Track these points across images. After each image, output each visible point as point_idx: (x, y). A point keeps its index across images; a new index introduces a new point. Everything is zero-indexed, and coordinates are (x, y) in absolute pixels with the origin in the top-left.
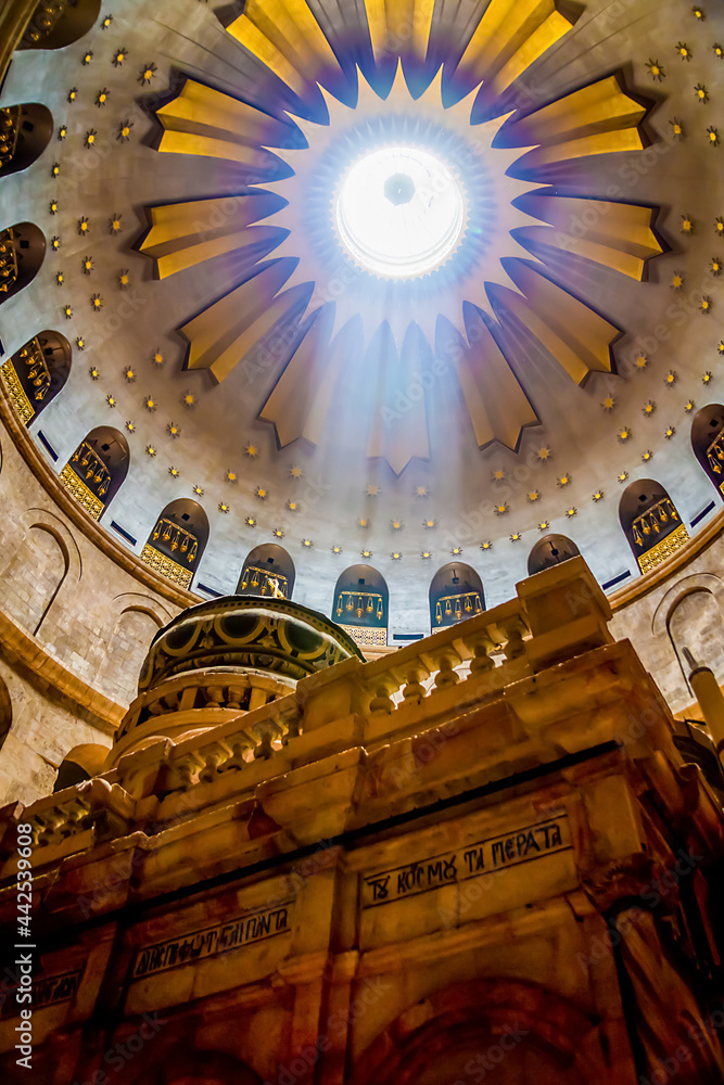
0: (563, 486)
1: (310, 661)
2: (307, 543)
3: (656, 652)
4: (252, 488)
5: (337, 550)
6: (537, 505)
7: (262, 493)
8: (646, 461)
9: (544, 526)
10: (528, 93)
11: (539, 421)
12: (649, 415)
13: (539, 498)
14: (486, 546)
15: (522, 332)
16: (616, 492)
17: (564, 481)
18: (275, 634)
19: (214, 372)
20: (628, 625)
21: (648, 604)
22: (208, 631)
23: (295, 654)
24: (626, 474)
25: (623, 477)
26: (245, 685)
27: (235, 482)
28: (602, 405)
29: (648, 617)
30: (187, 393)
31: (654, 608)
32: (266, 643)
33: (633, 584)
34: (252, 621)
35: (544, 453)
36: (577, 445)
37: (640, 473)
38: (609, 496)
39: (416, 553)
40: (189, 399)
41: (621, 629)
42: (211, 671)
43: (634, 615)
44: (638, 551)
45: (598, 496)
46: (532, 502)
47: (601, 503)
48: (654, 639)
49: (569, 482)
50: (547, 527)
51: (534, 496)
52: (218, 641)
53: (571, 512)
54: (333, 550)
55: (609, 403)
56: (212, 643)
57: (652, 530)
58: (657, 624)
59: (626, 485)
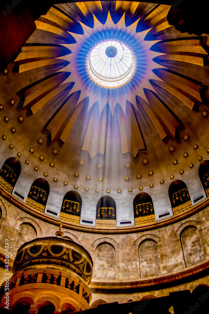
0: (150, 175)
1: (78, 264)
2: (55, 180)
3: (175, 246)
4: (38, 156)
5: (66, 184)
6: (139, 180)
7: (42, 158)
8: (181, 174)
9: (141, 188)
10: (167, 34)
11: (146, 149)
12: (185, 157)
13: (141, 178)
14: (119, 191)
15: (146, 116)
16: (169, 182)
17: (151, 173)
18: (68, 254)
19: (32, 110)
20: (166, 233)
21: (174, 227)
22: (46, 250)
23: (73, 261)
24: (173, 177)
25: (172, 177)
26: (59, 275)
27: (32, 153)
28: (169, 149)
29: (174, 232)
30: (21, 116)
31: (176, 229)
32: (65, 257)
33: (170, 218)
34: (61, 248)
35: (145, 161)
36: (158, 161)
37: (178, 177)
38: (166, 183)
39: (94, 189)
40: (21, 119)
41: (163, 234)
42: (47, 268)
43: (169, 230)
44: (173, 206)
45: (162, 182)
46: (138, 178)
47: (163, 184)
48: (175, 241)
49: (153, 174)
50: (142, 189)
51: (139, 176)
52: (49, 254)
53: (152, 185)
54: (64, 183)
55: (172, 149)
56: (46, 254)
57: (179, 199)
58: (177, 236)
59: (173, 180)
